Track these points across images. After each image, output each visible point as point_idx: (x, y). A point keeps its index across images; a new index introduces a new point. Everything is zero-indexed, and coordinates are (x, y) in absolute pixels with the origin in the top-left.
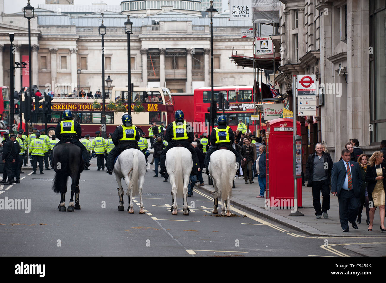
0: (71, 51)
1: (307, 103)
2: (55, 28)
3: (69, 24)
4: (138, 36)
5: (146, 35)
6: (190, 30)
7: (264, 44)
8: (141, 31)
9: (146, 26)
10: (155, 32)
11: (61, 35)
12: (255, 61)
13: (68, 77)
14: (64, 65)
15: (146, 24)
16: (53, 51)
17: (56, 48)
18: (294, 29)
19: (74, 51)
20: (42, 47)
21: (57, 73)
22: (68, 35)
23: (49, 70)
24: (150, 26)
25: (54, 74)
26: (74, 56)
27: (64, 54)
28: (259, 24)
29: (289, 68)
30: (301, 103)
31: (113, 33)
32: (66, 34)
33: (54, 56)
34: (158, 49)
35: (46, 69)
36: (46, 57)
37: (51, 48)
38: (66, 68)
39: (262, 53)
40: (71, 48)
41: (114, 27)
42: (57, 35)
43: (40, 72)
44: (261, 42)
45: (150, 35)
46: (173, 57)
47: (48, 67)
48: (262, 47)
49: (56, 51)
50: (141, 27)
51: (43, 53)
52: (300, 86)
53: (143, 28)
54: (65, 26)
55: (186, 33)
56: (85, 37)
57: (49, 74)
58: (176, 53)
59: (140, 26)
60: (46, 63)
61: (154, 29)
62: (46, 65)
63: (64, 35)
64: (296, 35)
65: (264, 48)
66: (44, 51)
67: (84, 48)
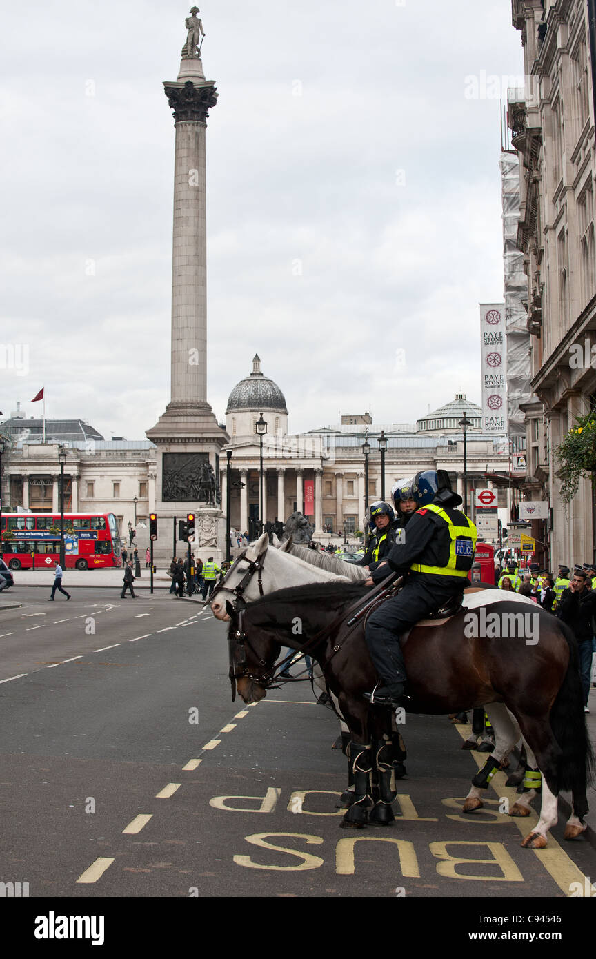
0: (358, 475)
1: (487, 523)
2: (341, 450)
3: (357, 446)
4: (433, 458)
5: (442, 456)
6: (491, 451)
7: (522, 461)
8: (436, 451)
9: (442, 447)
10: (452, 453)
11: (348, 458)
12: (510, 480)
13: (355, 504)
14: (350, 491)
15: (442, 444)
16: (339, 475)
17: (342, 472)
18: (534, 441)
19: (361, 476)
20: (327, 471)
21: (343, 499)
22: (355, 458)
23: (334, 496)
24: (446, 447)
25: (340, 501)
26: (362, 481)
27: (350, 479)
28: (521, 439)
29: (528, 487)
30: (480, 523)
31: (405, 454)
32: (353, 456)
33: (339, 481)
34: (454, 472)
35: (331, 495)
36: (331, 482)
37: (336, 472)
38: (353, 494)
39: (520, 471)
40: (358, 471)
41: (407, 448)
42: (343, 458)
43: (324, 499)
44: (518, 458)
45: (446, 456)
46: (472, 481)
47: (334, 494)
48: (520, 465)
49: (342, 475)
50: (436, 448)
51: (327, 477)
52: (479, 503)
53: (438, 449)
54: (352, 448)
55: (486, 454)
56: (374, 459)
57: (334, 501)
58: (475, 477)
59: (435, 446)
60: (331, 488)
61: (451, 449)
62: (331, 491)
63: (351, 458)
64: (536, 448)
65: (522, 466)
66: (329, 475)
67: (373, 472)
